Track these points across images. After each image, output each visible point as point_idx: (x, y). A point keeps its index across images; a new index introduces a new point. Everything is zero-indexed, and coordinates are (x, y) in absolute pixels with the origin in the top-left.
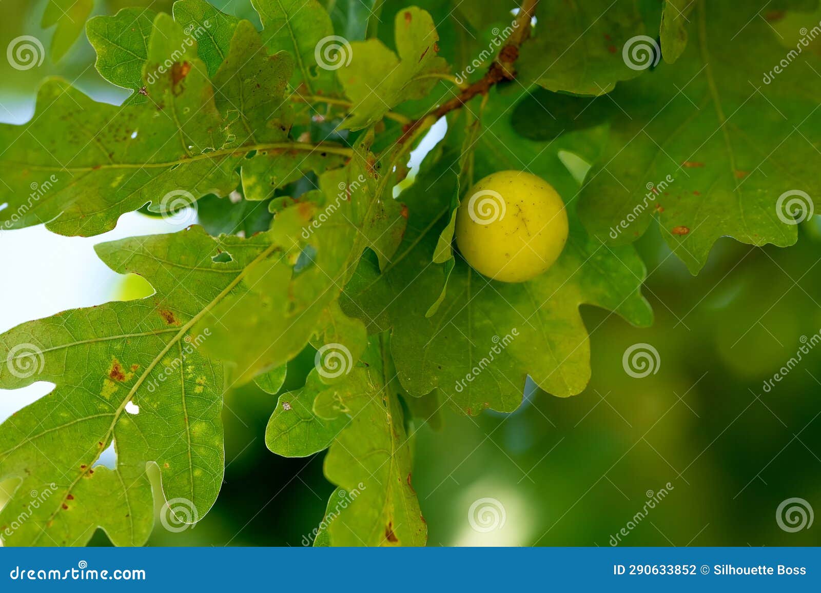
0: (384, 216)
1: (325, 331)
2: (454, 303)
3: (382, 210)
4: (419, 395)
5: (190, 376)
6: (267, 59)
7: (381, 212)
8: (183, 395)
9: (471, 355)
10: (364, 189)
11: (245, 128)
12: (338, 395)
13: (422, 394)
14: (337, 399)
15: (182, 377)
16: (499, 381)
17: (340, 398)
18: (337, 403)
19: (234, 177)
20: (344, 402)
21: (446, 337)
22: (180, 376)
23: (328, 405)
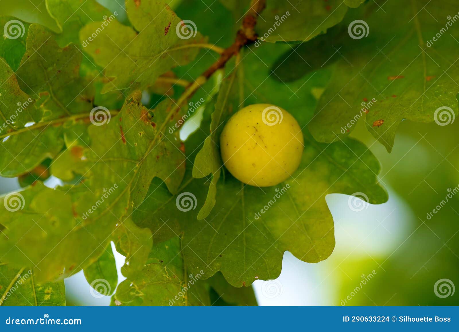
0: (168, 153)
1: (120, 240)
2: (232, 209)
3: (165, 149)
4: (206, 278)
5: (40, 289)
6: (61, 51)
7: (164, 150)
8: (36, 302)
9: (245, 244)
10: (140, 134)
11: (57, 104)
12: (134, 285)
13: (208, 277)
14: (133, 287)
15: (34, 290)
16: (266, 259)
17: (136, 286)
18: (133, 290)
19: (59, 142)
20: (140, 289)
21: (225, 234)
22: (32, 289)
23: (126, 293)
